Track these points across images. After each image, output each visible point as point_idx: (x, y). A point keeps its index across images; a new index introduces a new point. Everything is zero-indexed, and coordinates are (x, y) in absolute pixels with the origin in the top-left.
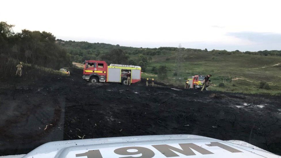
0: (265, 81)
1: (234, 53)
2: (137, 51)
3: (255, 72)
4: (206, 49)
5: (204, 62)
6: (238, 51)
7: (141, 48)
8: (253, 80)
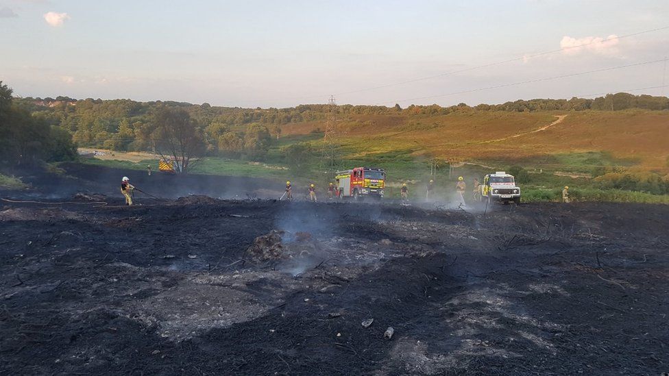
0: (519, 165)
1: (454, 109)
2: (247, 115)
3: (498, 147)
4: (397, 105)
5: (393, 133)
6: (463, 105)
7: (259, 109)
8: (494, 164)
